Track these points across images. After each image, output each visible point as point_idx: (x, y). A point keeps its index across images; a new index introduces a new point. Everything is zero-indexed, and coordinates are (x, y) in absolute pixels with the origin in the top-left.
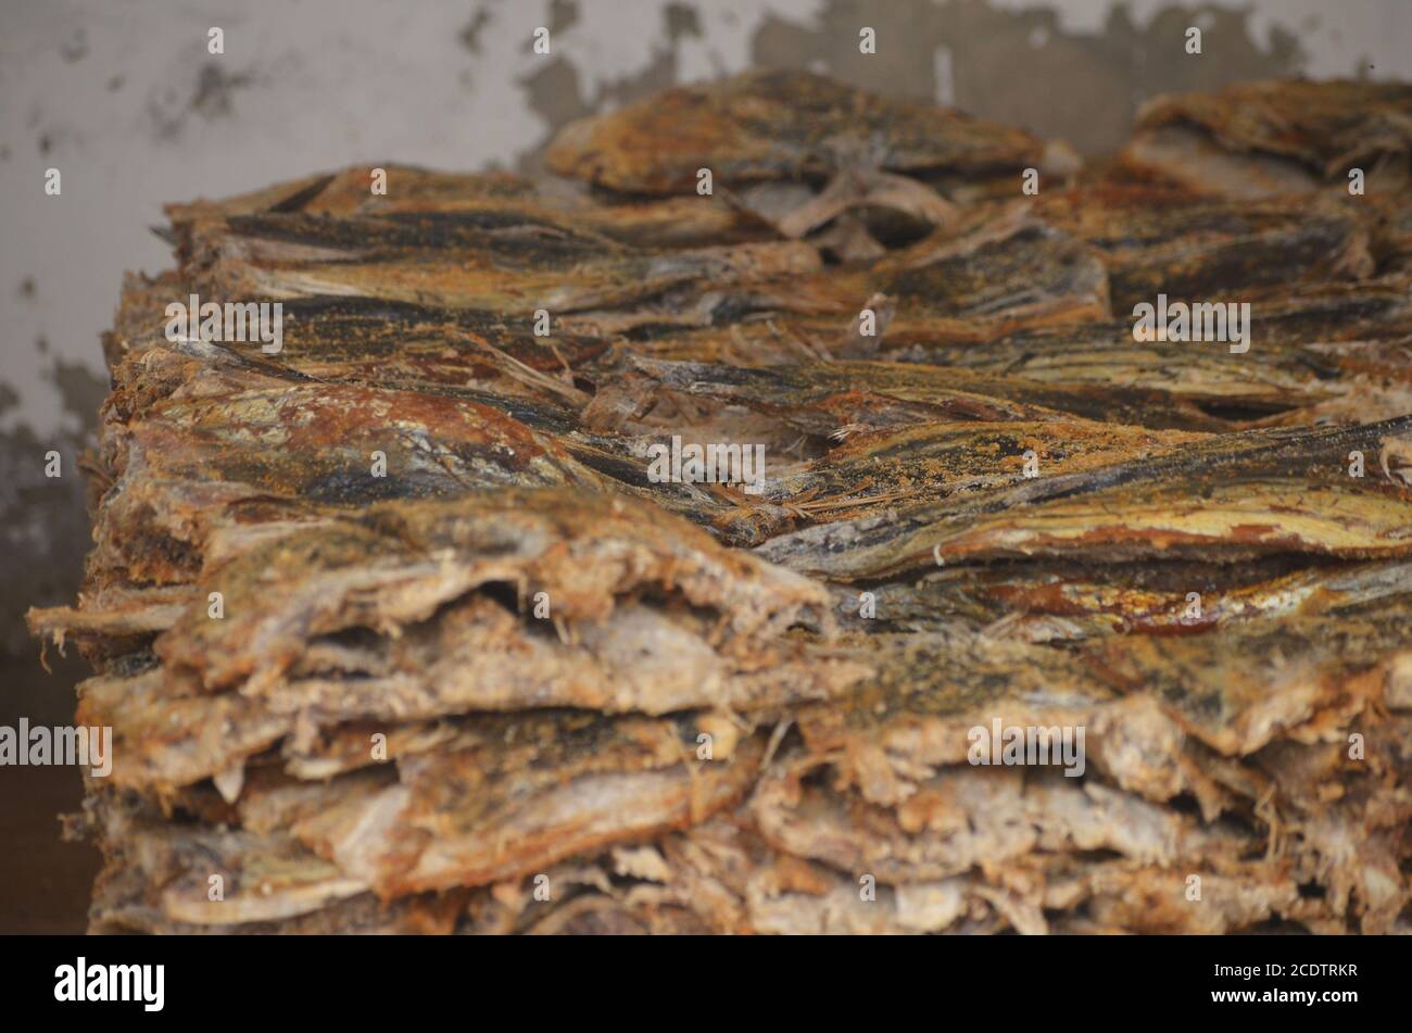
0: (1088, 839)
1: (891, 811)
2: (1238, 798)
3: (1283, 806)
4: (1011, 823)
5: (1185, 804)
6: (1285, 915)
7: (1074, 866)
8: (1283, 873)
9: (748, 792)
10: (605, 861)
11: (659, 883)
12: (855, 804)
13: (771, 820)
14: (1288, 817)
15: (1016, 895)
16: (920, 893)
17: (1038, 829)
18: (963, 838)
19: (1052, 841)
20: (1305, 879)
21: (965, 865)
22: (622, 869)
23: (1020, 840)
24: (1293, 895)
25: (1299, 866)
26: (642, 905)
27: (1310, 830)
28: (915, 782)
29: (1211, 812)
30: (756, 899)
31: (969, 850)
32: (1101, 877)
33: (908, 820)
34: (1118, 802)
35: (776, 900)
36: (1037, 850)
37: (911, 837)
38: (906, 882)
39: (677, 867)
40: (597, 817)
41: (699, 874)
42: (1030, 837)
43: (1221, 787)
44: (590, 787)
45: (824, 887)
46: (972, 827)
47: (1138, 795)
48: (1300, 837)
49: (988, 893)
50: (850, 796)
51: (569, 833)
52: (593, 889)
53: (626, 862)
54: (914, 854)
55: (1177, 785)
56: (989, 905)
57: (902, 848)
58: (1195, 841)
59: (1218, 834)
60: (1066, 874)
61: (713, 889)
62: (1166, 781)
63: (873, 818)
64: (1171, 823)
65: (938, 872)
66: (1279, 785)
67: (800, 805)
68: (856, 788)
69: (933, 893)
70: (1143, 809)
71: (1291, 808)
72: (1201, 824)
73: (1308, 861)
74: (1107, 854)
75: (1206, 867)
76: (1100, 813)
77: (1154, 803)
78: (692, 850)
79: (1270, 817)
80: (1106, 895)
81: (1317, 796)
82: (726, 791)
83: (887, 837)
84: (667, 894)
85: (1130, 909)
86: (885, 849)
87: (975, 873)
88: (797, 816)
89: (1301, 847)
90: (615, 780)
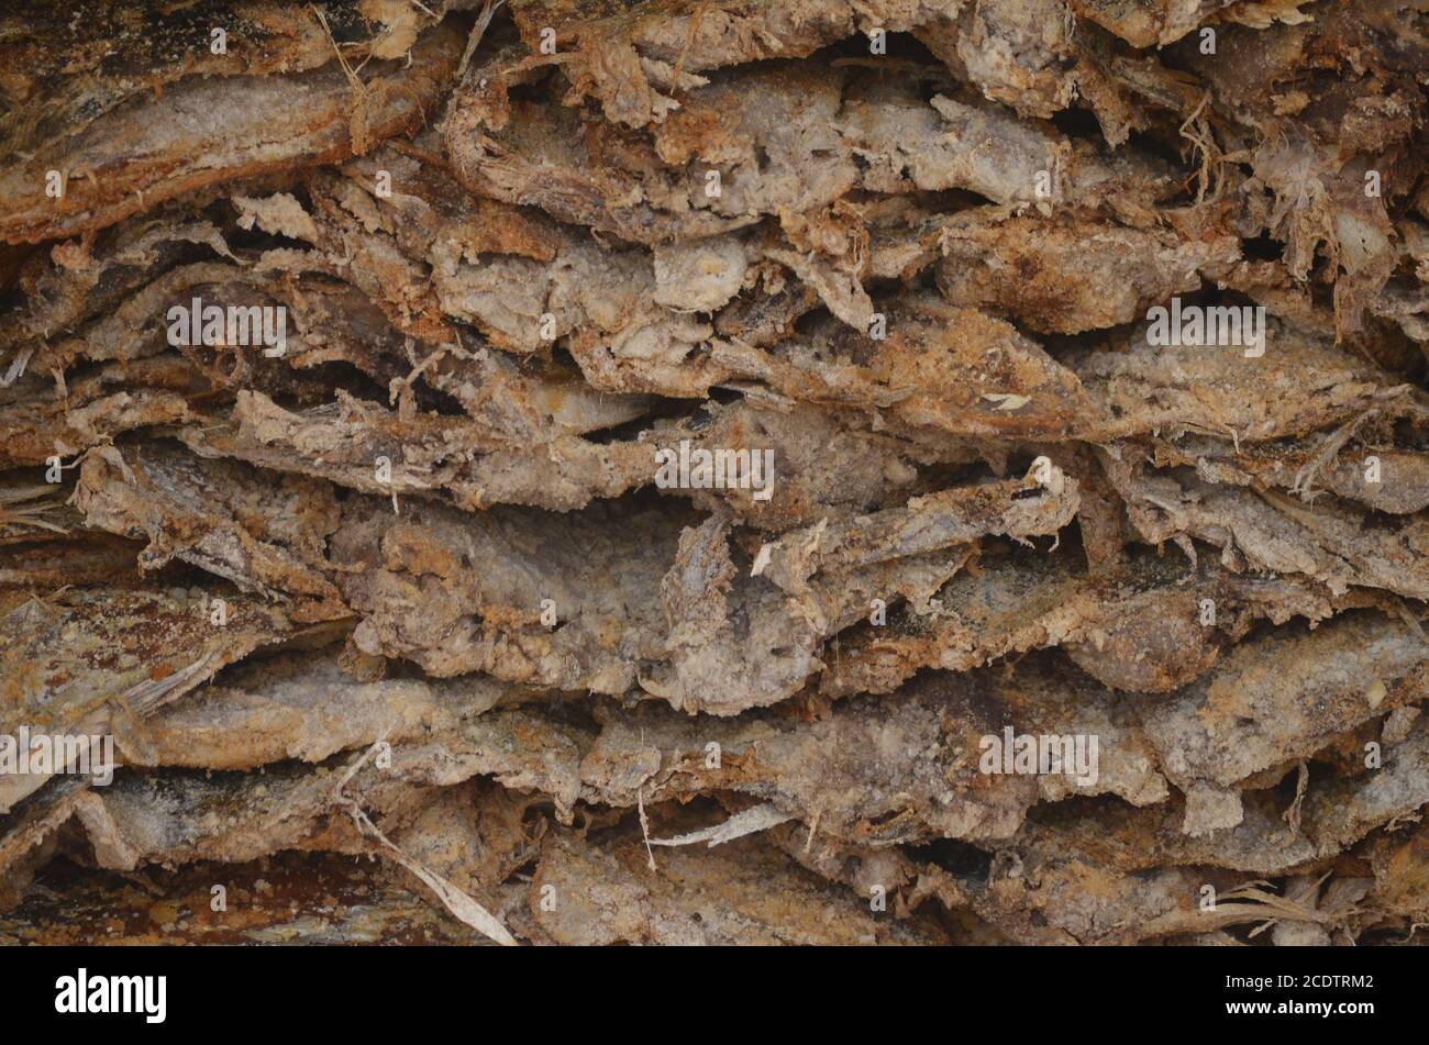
0: (933, 175)
1: (645, 137)
2: (1158, 113)
3: (1223, 126)
4: (819, 154)
5: (1076, 124)
6: (1222, 285)
7: (912, 216)
8: (1221, 224)
9: (435, 111)
10: (222, 214)
11: (301, 244)
12: (593, 126)
13: (468, 151)
14: (1228, 139)
15: (826, 259)
16: (686, 258)
17: (861, 162)
18: (750, 175)
19: (879, 181)
20: (1252, 234)
21: (752, 217)
22: (246, 223)
23: (833, 180)
24: (1234, 256)
25: (1244, 214)
26: (277, 275)
27: (1260, 159)
28: (678, 94)
29: (1115, 137)
30: (447, 267)
31: (759, 194)
32: (951, 232)
33: (670, 150)
34: (978, 122)
35: (474, 268)
36: (858, 194)
37: (673, 176)
38: (667, 242)
39: (330, 222)
40: (208, 146)
41: (362, 230)
42: (849, 173)
43: (1131, 97)
44: (198, 101)
45: (547, 251)
46: (764, 162)
47: (1009, 112)
48: (1247, 170)
49: (786, 257)
50: (584, 114)
51: (166, 169)
52: (205, 253)
53: (253, 213)
54: (678, 202)
55: (1064, 96)
56: (789, 274)
57: (660, 193)
58: (1091, 178)
59: (1125, 169)
60: (902, 228)
61: (380, 251)
62: (1049, 91)
63: (618, 148)
64: (1055, 151)
65: (715, 227)
66: (1215, 93)
67: (511, 127)
68: (594, 104)
69: (706, 259)
70: (1015, 132)
71: (1235, 127)
72: (1103, 155)
73: (1257, 205)
74: (960, 198)
75: (1107, 217)
76: (951, 138)
77: (1033, 123)
78: (352, 197)
79: (1202, 141)
80: (962, 258)
81: (1271, 107)
82: (402, 108)
83: (639, 177)
84: (314, 260)
85: (995, 278)
86: (637, 194)
87: (767, 228)
88: (504, 145)
89: (1246, 186)
90: (237, 91)
